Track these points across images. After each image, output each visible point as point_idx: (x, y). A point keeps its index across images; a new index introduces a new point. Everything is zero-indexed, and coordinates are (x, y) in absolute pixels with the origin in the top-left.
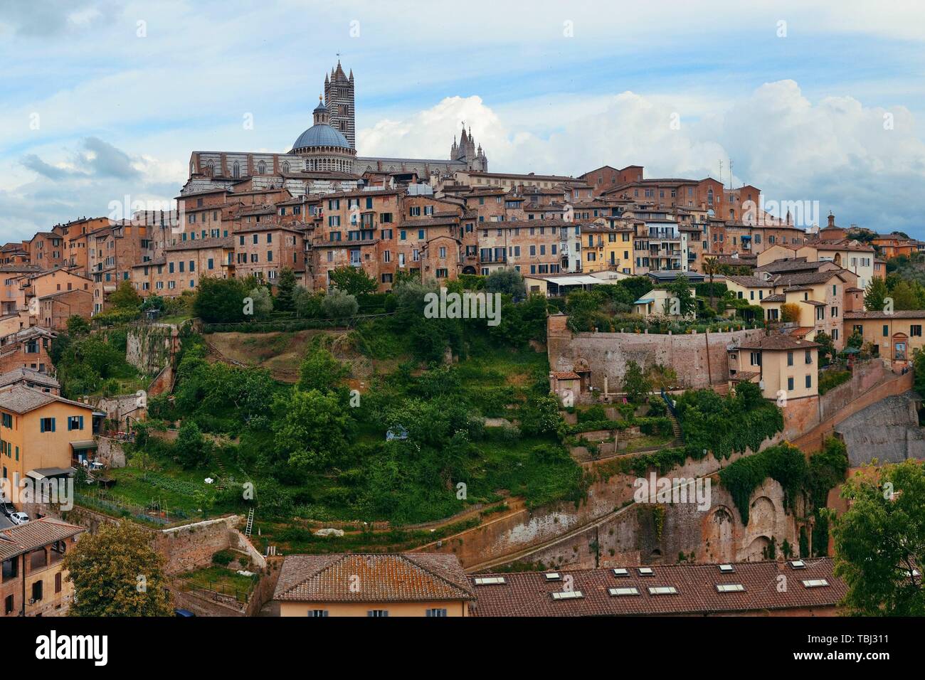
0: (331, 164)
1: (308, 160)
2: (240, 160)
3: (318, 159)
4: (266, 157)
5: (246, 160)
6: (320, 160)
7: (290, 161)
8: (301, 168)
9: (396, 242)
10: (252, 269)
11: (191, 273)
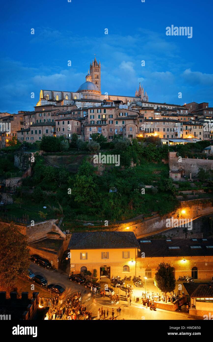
0: (92, 96)
1: (83, 95)
2: (59, 94)
3: (87, 94)
4: (68, 93)
7: (77, 95)
8: (81, 98)
9: (114, 125)
10: (62, 134)
11: (40, 134)
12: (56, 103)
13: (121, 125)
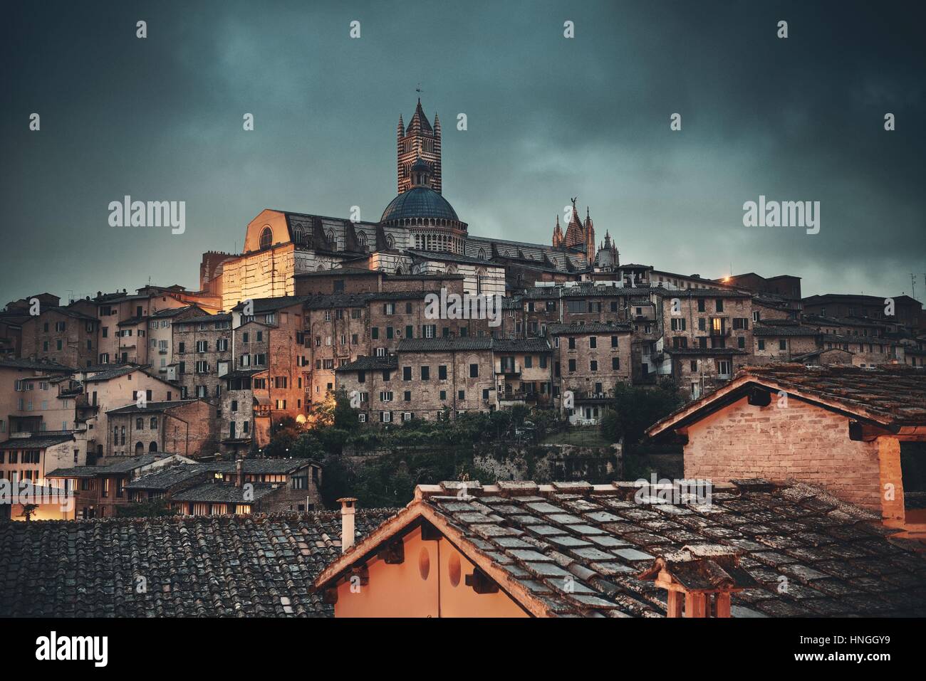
0: (447, 242)
1: (418, 236)
2: (336, 228)
3: (432, 234)
4: (367, 227)
5: (342, 228)
6: (434, 236)
7: (394, 235)
8: (408, 245)
9: (753, 351)
10: (588, 379)
11: (442, 381)
12: (340, 263)
13: (775, 354)
